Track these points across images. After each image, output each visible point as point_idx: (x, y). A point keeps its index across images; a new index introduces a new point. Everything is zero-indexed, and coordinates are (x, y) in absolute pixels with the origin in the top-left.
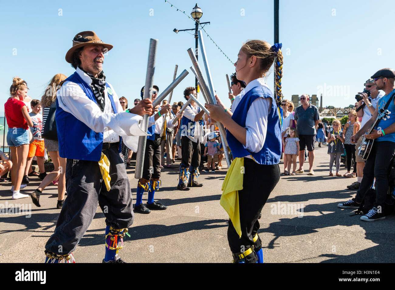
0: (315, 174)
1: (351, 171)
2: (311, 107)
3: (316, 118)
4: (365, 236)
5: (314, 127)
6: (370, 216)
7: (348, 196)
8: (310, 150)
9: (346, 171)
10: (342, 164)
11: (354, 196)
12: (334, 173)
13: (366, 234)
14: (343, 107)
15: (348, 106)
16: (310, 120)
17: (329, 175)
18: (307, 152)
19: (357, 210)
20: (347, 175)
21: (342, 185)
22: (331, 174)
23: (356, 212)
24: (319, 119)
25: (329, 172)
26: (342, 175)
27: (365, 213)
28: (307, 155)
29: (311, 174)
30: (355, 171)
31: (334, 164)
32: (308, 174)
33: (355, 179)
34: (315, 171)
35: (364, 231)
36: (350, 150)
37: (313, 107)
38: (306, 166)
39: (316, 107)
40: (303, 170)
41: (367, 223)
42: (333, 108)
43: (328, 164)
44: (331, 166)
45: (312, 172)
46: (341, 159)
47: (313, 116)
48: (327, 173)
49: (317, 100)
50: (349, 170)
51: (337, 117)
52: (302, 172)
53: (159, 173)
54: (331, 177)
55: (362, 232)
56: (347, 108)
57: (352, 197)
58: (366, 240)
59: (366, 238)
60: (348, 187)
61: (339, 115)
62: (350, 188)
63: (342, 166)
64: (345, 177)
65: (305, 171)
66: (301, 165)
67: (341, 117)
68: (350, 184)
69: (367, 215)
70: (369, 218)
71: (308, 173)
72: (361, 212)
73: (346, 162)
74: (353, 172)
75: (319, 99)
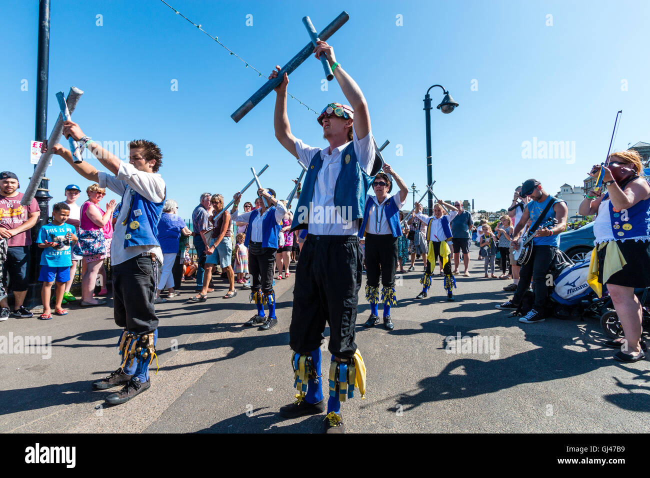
1: (507, 273)
3: (469, 223)
4: (525, 338)
5: (468, 231)
6: (529, 318)
7: (505, 297)
8: (465, 252)
9: (502, 273)
10: (497, 265)
11: (511, 298)
12: (490, 275)
13: (525, 336)
14: (494, 211)
15: (499, 210)
16: (464, 224)
17: (484, 276)
18: (461, 254)
19: (515, 312)
20: (502, 276)
21: (498, 286)
22: (487, 276)
23: (514, 313)
24: (472, 223)
25: (484, 273)
26: (498, 277)
27: (524, 315)
29: (466, 276)
30: (510, 273)
31: (489, 266)
32: (463, 276)
33: (511, 281)
34: (470, 272)
35: (524, 333)
36: (505, 253)
37: (467, 213)
38: (461, 268)
40: (458, 271)
41: (526, 325)
42: (485, 212)
43: (483, 266)
44: (486, 268)
45: (467, 273)
46: (496, 261)
47: (467, 220)
48: (483, 275)
49: (469, 205)
50: (504, 272)
51: (489, 220)
52: (458, 274)
55: (522, 334)
56: (499, 212)
58: (526, 342)
59: (526, 340)
60: (504, 288)
61: (491, 219)
62: (507, 290)
63: (496, 268)
64: (501, 278)
65: (461, 272)
66: (457, 267)
67: (493, 220)
68: (506, 286)
69: (526, 317)
70: (528, 320)
71: (463, 274)
72: (520, 313)
73: (501, 265)
74: (509, 274)
75: (471, 204)
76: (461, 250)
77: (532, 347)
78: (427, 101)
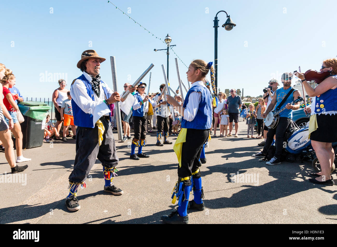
0: (239, 137)
1: (261, 135)
2: (237, 96)
3: (239, 103)
4: (269, 174)
5: (238, 108)
6: (271, 162)
7: (259, 150)
8: (236, 122)
9: (258, 135)
10: (255, 130)
11: (262, 150)
12: (250, 136)
13: (269, 173)
14: (256, 97)
15: (259, 96)
16: (236, 104)
17: (247, 137)
18: (234, 123)
19: (264, 158)
20: (258, 137)
21: (255, 143)
22: (248, 137)
23: (263, 159)
24: (241, 103)
25: (247, 135)
26: (255, 138)
27: (269, 160)
28: (234, 125)
29: (236, 137)
30: (263, 135)
31: (250, 131)
32: (234, 137)
33: (263, 140)
34: (239, 135)
35: (268, 171)
36: (260, 122)
37: (238, 97)
38: (233, 132)
39: (240, 96)
40: (231, 134)
41: (270, 166)
42: (250, 97)
43: (247, 131)
44: (248, 132)
45: (237, 135)
46: (255, 128)
47: (238, 101)
48: (246, 136)
49: (240, 92)
50: (259, 134)
51: (252, 102)
52: (231, 135)
53: (145, 135)
54: (248, 138)
55: (267, 171)
56: (258, 97)
57: (261, 150)
58: (269, 176)
59: (269, 175)
60: (258, 144)
61: (253, 101)
62: (260, 145)
63: (255, 132)
64: (257, 138)
65: (233, 135)
66: (230, 131)
67: (254, 102)
68: (260, 143)
69: (270, 161)
70: (271, 163)
71: (234, 136)
72: (267, 159)
73: (257, 130)
74: (262, 135)
75: (242, 92)
76: (234, 121)
77: (272, 179)
78: (216, 21)
